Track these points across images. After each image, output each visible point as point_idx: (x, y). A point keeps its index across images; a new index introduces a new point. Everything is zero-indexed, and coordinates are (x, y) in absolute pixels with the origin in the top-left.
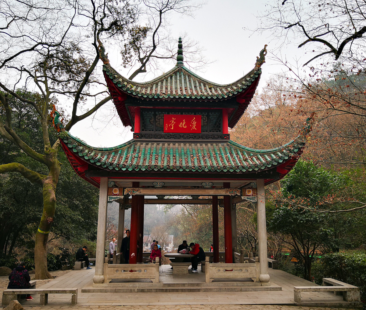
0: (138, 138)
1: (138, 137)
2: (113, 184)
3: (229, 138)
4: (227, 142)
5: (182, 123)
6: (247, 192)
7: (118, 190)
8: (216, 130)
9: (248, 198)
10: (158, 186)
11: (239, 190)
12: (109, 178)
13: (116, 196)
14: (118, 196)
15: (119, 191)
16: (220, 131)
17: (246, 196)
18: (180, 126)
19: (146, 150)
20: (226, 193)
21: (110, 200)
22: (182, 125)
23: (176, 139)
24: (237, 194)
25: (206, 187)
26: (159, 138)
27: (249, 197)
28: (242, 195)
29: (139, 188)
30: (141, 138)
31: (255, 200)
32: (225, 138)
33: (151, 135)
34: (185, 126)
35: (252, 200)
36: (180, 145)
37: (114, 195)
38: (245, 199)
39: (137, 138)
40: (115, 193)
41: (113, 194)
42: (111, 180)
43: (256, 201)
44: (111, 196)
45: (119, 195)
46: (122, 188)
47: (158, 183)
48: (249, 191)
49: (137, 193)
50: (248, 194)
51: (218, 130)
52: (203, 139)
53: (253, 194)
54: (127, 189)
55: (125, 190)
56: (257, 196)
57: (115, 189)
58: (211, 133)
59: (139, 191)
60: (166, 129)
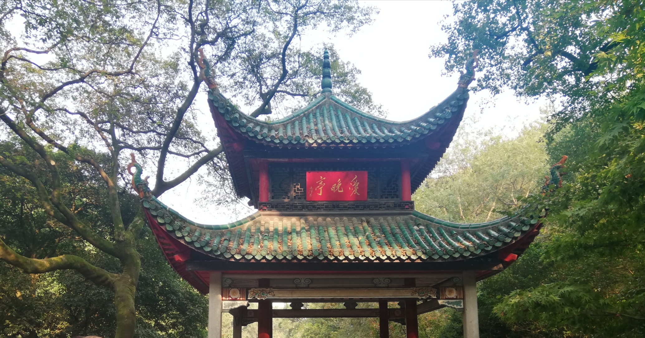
0: (265, 210)
1: (265, 208)
2: (229, 282)
3: (412, 208)
4: (410, 214)
5: (337, 185)
6: (447, 293)
7: (239, 292)
8: (391, 195)
9: (448, 303)
10: (302, 285)
11: (435, 290)
12: (223, 273)
13: (235, 302)
14: (239, 302)
15: (240, 294)
16: (397, 197)
17: (446, 299)
18: (332, 190)
19: (280, 229)
20: (412, 295)
22: (336, 188)
23: (327, 210)
24: (431, 295)
25: (380, 285)
26: (299, 210)
27: (450, 301)
28: (438, 298)
29: (272, 289)
30: (271, 210)
31: (461, 306)
32: (407, 207)
34: (340, 190)
35: (455, 306)
36: (333, 220)
37: (233, 300)
38: (444, 304)
39: (263, 210)
41: (230, 299)
42: (226, 276)
44: (228, 302)
46: (245, 289)
47: (302, 281)
48: (451, 292)
49: (269, 296)
50: (449, 297)
51: (394, 195)
52: (370, 209)
53: (457, 297)
54: (252, 290)
55: (249, 291)
56: (464, 299)
57: (233, 290)
58: (383, 201)
59: (272, 293)
60: (310, 195)
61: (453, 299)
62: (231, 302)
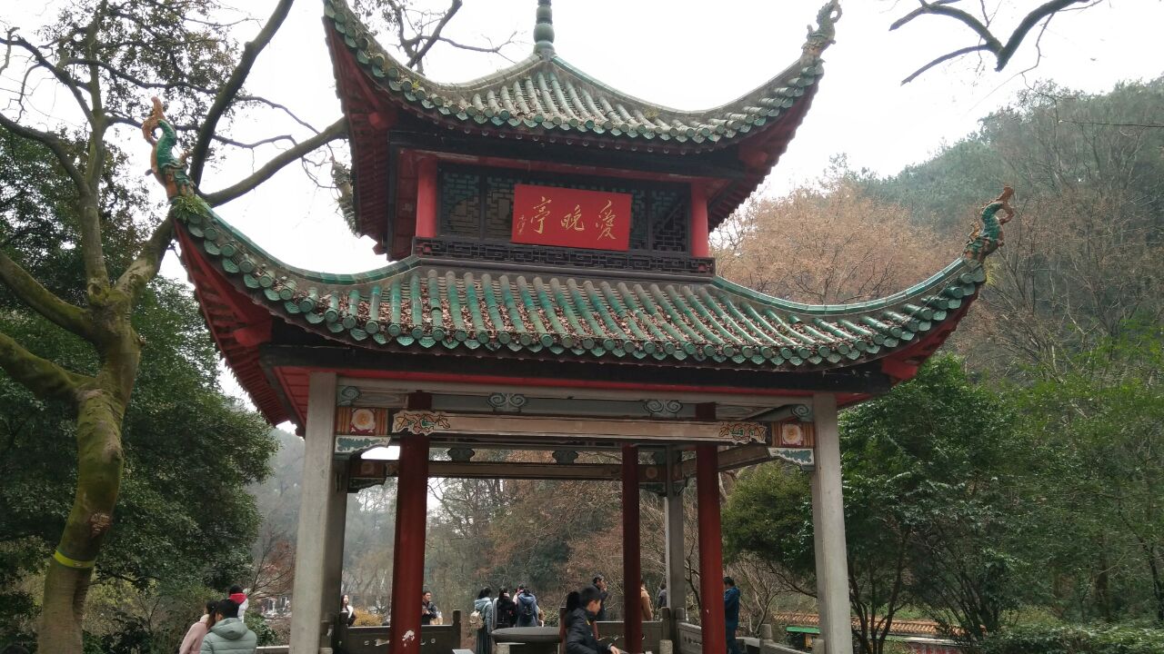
0: (428, 254)
1: (427, 250)
2: (352, 394)
3: (712, 271)
4: (708, 282)
5: (572, 217)
6: (785, 434)
7: (372, 417)
8: (672, 244)
9: (787, 454)
10: (508, 409)
11: (763, 429)
12: (340, 376)
13: (363, 438)
14: (372, 440)
15: (375, 419)
16: (683, 249)
17: (783, 445)
18: (563, 224)
19: (460, 293)
20: (722, 436)
21: (344, 451)
22: (570, 223)
23: (553, 263)
24: (757, 438)
25: (661, 415)
26: (496, 259)
27: (790, 450)
28: (769, 444)
29: (444, 413)
31: (809, 460)
32: (702, 268)
33: (473, 248)
34: (579, 225)
35: (799, 461)
37: (359, 433)
38: (779, 455)
39: (424, 254)
40: (360, 427)
41: (353, 430)
42: (346, 382)
43: (812, 462)
44: (347, 437)
45: (373, 434)
46: (387, 411)
47: (508, 399)
48: (792, 432)
49: (436, 427)
50: (789, 442)
51: (678, 244)
52: (634, 268)
53: (802, 442)
54: (401, 413)
55: (396, 416)
56: (814, 448)
57: (360, 411)
58: (658, 254)
59: (445, 421)
60: (521, 231)
61: (795, 446)
62: (355, 438)
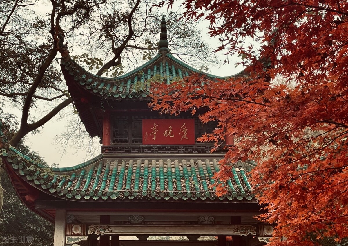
0: (107, 153)
1: (107, 151)
2: (72, 218)
5: (168, 131)
6: (265, 231)
9: (267, 240)
10: (136, 222)
11: (255, 228)
12: (67, 211)
13: (77, 237)
14: (80, 237)
15: (81, 229)
17: (265, 236)
18: (164, 135)
19: (118, 170)
20: (234, 232)
21: (69, 243)
22: (167, 134)
23: (160, 152)
24: (252, 232)
26: (136, 153)
28: (258, 235)
29: (109, 225)
30: (112, 153)
33: (126, 148)
34: (171, 134)
36: (165, 161)
37: (75, 235)
39: (105, 153)
40: (75, 233)
41: (73, 234)
42: (70, 213)
44: (71, 237)
45: (81, 235)
46: (86, 225)
47: (136, 218)
48: (269, 230)
49: (106, 231)
50: (268, 234)
52: (198, 152)
54: (92, 226)
55: (89, 227)
57: (75, 226)
59: (109, 229)
60: (146, 139)
61: (271, 236)
62: (74, 237)
